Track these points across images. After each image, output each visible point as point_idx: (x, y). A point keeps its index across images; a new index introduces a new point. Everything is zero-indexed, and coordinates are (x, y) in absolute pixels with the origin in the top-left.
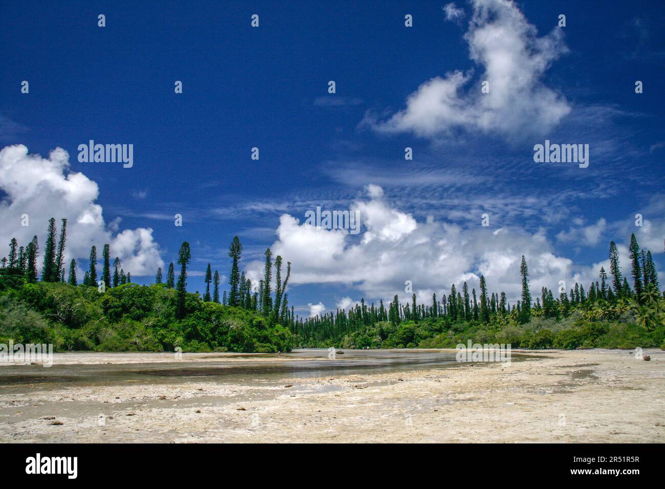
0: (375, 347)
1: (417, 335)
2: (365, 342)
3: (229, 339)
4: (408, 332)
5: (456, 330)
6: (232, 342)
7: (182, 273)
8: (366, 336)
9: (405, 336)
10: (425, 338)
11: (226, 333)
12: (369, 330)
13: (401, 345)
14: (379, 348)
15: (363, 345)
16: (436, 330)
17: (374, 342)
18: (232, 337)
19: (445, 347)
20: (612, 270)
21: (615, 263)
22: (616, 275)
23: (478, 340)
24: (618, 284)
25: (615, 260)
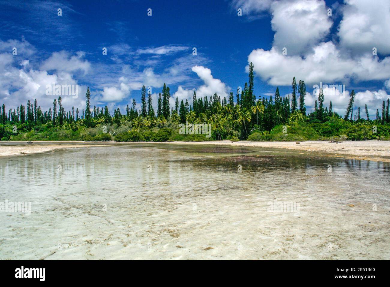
20: (142, 101)
21: (144, 97)
22: (143, 104)
23: (62, 136)
24: (144, 108)
25: (144, 96)
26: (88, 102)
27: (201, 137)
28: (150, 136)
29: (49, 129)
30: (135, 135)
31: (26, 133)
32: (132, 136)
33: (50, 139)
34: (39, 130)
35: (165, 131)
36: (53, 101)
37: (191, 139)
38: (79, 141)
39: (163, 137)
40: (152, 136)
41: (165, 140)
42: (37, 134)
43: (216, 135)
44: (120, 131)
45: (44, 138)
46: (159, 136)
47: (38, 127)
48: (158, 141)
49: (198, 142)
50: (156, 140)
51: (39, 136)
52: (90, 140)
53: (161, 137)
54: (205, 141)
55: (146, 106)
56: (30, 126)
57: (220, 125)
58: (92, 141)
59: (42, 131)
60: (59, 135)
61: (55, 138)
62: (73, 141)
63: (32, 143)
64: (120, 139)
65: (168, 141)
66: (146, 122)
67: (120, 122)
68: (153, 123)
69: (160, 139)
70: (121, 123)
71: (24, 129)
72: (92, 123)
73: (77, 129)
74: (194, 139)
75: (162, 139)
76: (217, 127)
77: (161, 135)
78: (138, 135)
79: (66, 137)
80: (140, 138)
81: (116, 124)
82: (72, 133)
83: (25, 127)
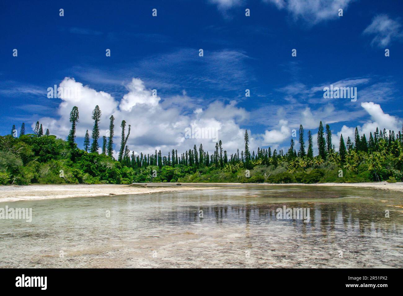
0: (148, 181)
1: (176, 174)
2: (141, 178)
3: (107, 175)
4: (169, 172)
5: (201, 172)
6: (109, 177)
7: (72, 129)
8: (141, 174)
9: (168, 175)
10: (181, 176)
11: (104, 171)
12: (143, 171)
13: (166, 181)
14: (151, 182)
15: (140, 180)
16: (186, 172)
17: (148, 179)
18: (109, 173)
19: (198, 182)
20: (300, 140)
21: (302, 137)
22: (302, 144)
23: (221, 178)
24: (302, 149)
25: (302, 135)
26: (247, 144)
27: (354, 178)
28: (301, 177)
29: (211, 172)
30: (286, 177)
31: (191, 176)
32: (283, 178)
33: (210, 181)
34: (202, 173)
35: (318, 172)
36: (215, 145)
37: (344, 180)
38: (236, 183)
39: (313, 178)
40: (303, 177)
41: (316, 181)
42: (200, 177)
43: (373, 176)
44: (276, 173)
45: (206, 180)
46: (309, 177)
47: (202, 169)
48: (308, 183)
49: (350, 184)
50: (307, 182)
51: (202, 178)
52: (245, 182)
53: (311, 179)
54: (358, 182)
55: (304, 146)
56: (195, 169)
57: (377, 163)
58: (246, 183)
59: (205, 173)
60: (218, 177)
61: (215, 180)
62: (230, 183)
63: (181, 185)
64: (273, 181)
65: (319, 182)
66: (302, 163)
67: (277, 163)
68: (309, 164)
69: (311, 181)
70: (278, 165)
71: (191, 172)
72: (250, 164)
73: (236, 171)
74: (347, 181)
75: (312, 181)
76: (374, 166)
77: (311, 177)
78: (289, 177)
79: (226, 179)
80: (292, 180)
81: (273, 166)
82: (231, 175)
83: (191, 170)
